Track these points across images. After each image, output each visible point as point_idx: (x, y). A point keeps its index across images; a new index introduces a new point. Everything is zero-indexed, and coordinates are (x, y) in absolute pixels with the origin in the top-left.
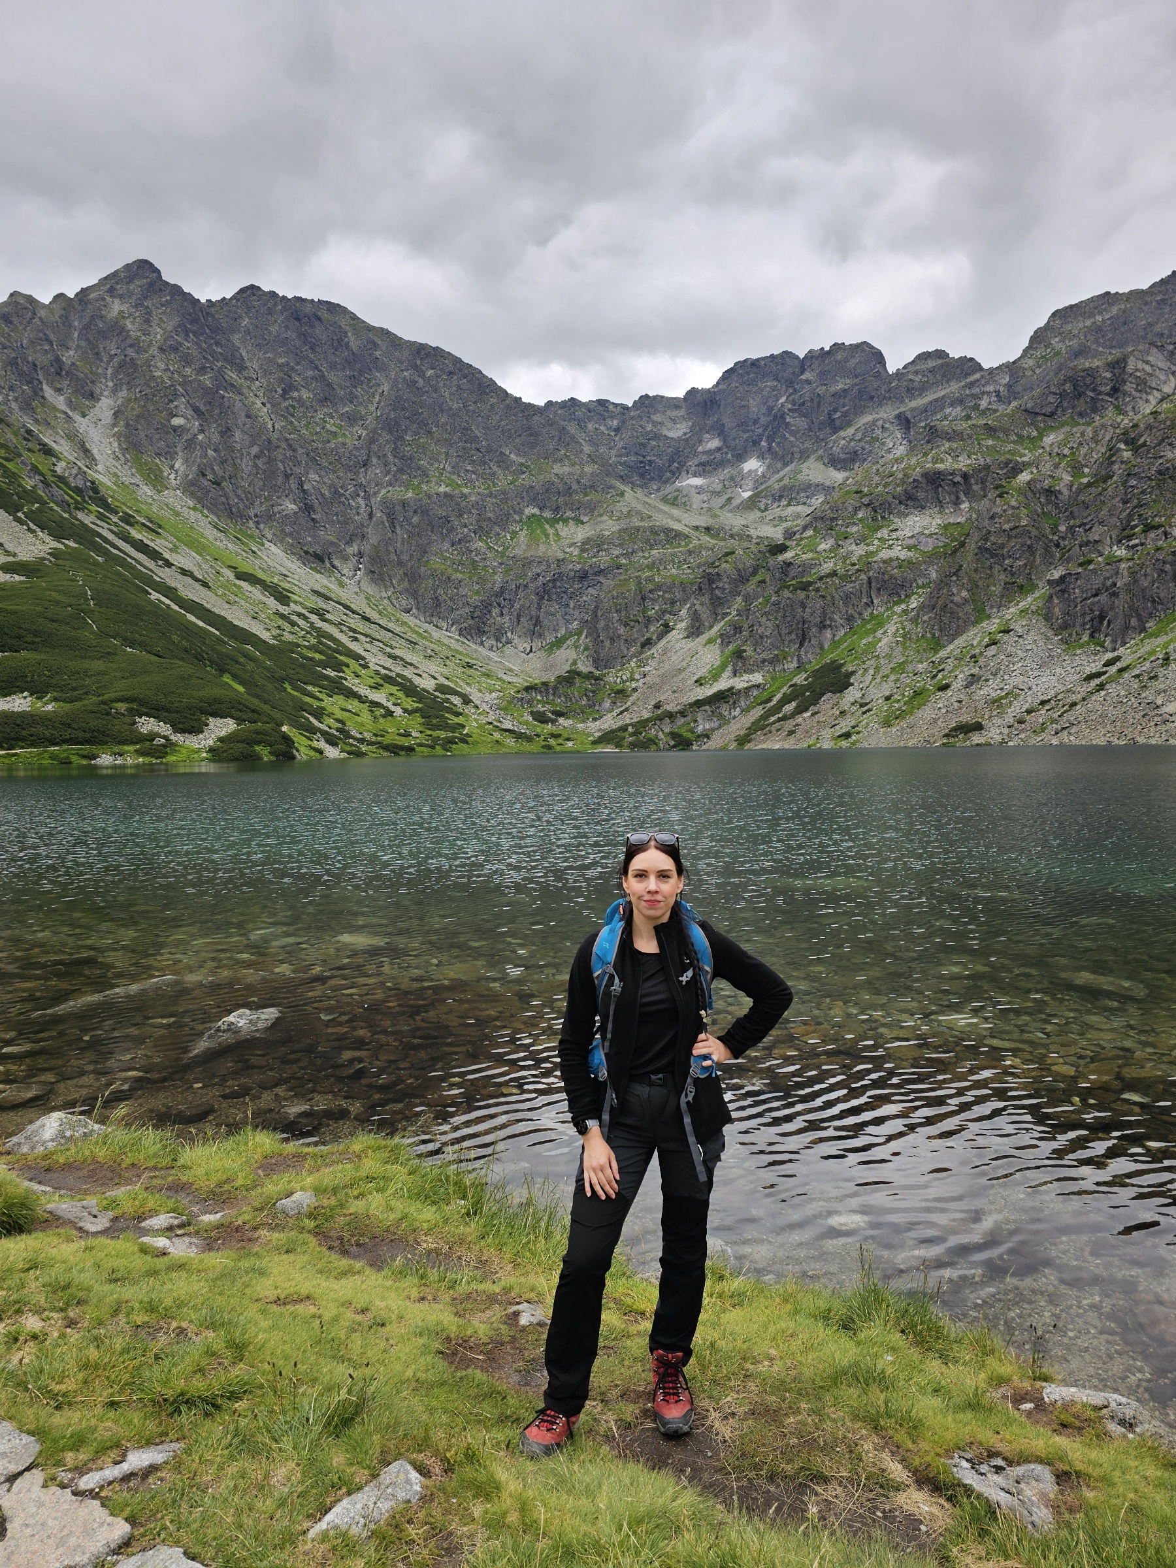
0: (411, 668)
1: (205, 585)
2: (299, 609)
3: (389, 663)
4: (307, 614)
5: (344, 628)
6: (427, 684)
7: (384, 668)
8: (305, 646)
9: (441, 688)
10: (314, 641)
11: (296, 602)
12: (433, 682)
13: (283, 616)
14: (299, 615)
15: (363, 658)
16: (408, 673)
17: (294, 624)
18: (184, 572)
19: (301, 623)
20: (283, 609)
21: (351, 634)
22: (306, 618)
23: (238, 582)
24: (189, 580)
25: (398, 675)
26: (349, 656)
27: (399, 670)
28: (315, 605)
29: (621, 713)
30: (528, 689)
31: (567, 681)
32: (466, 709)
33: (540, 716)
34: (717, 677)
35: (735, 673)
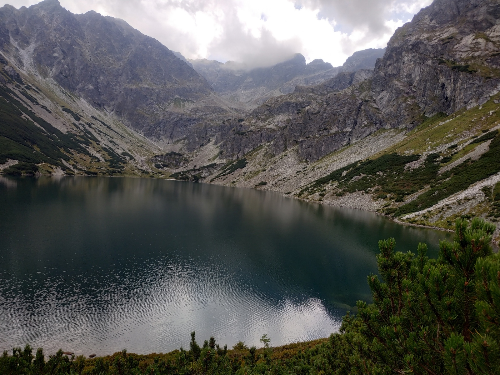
0: (116, 146)
1: (50, 112)
2: (82, 123)
3: (108, 144)
4: (85, 125)
5: (97, 130)
6: (120, 152)
7: (106, 145)
8: (79, 136)
9: (125, 154)
10: (83, 134)
11: (82, 120)
12: (123, 151)
13: (75, 125)
14: (81, 125)
15: (99, 141)
16: (113, 148)
17: (78, 128)
18: (43, 107)
19: (81, 128)
20: (76, 123)
21: (99, 133)
22: (83, 125)
23: (63, 112)
24: (44, 110)
25: (110, 148)
26: (93, 140)
27: (111, 146)
28: (89, 122)
29: (185, 167)
30: (156, 156)
31: (170, 155)
32: (130, 161)
33: (158, 166)
34: (214, 159)
35: (219, 159)
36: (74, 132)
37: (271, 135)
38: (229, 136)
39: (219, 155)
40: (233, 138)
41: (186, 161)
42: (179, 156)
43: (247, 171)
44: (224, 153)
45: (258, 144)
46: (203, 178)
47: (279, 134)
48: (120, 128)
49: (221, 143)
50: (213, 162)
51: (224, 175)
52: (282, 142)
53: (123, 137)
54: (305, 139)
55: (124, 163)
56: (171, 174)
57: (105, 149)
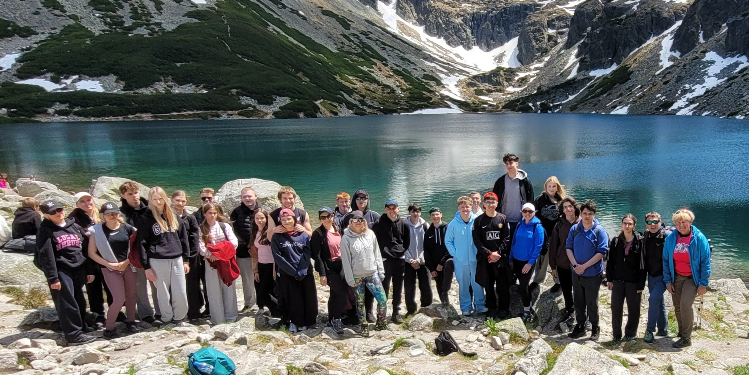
0: (412, 66)
2: (355, 32)
4: (359, 35)
5: (378, 42)
6: (417, 74)
7: (397, 66)
8: (355, 54)
10: (360, 51)
12: (423, 73)
13: (345, 36)
14: (354, 35)
16: (409, 69)
18: (293, 11)
19: (355, 40)
20: (346, 32)
24: (295, 16)
25: (404, 69)
26: (377, 58)
28: (365, 29)
29: (522, 91)
30: (475, 77)
31: (496, 73)
32: (438, 88)
33: (479, 92)
34: (570, 73)
35: (579, 70)
36: (346, 48)
37: (670, 19)
38: (593, 29)
39: (578, 65)
40: (601, 31)
41: (523, 80)
42: (511, 72)
43: (633, 86)
44: (588, 59)
45: (647, 38)
46: (557, 107)
47: (684, 15)
48: (410, 35)
49: (578, 44)
50: (569, 77)
51: (593, 97)
52: (694, 29)
53: (418, 50)
54: (739, 18)
55: (430, 92)
56: (503, 104)
57: (397, 73)
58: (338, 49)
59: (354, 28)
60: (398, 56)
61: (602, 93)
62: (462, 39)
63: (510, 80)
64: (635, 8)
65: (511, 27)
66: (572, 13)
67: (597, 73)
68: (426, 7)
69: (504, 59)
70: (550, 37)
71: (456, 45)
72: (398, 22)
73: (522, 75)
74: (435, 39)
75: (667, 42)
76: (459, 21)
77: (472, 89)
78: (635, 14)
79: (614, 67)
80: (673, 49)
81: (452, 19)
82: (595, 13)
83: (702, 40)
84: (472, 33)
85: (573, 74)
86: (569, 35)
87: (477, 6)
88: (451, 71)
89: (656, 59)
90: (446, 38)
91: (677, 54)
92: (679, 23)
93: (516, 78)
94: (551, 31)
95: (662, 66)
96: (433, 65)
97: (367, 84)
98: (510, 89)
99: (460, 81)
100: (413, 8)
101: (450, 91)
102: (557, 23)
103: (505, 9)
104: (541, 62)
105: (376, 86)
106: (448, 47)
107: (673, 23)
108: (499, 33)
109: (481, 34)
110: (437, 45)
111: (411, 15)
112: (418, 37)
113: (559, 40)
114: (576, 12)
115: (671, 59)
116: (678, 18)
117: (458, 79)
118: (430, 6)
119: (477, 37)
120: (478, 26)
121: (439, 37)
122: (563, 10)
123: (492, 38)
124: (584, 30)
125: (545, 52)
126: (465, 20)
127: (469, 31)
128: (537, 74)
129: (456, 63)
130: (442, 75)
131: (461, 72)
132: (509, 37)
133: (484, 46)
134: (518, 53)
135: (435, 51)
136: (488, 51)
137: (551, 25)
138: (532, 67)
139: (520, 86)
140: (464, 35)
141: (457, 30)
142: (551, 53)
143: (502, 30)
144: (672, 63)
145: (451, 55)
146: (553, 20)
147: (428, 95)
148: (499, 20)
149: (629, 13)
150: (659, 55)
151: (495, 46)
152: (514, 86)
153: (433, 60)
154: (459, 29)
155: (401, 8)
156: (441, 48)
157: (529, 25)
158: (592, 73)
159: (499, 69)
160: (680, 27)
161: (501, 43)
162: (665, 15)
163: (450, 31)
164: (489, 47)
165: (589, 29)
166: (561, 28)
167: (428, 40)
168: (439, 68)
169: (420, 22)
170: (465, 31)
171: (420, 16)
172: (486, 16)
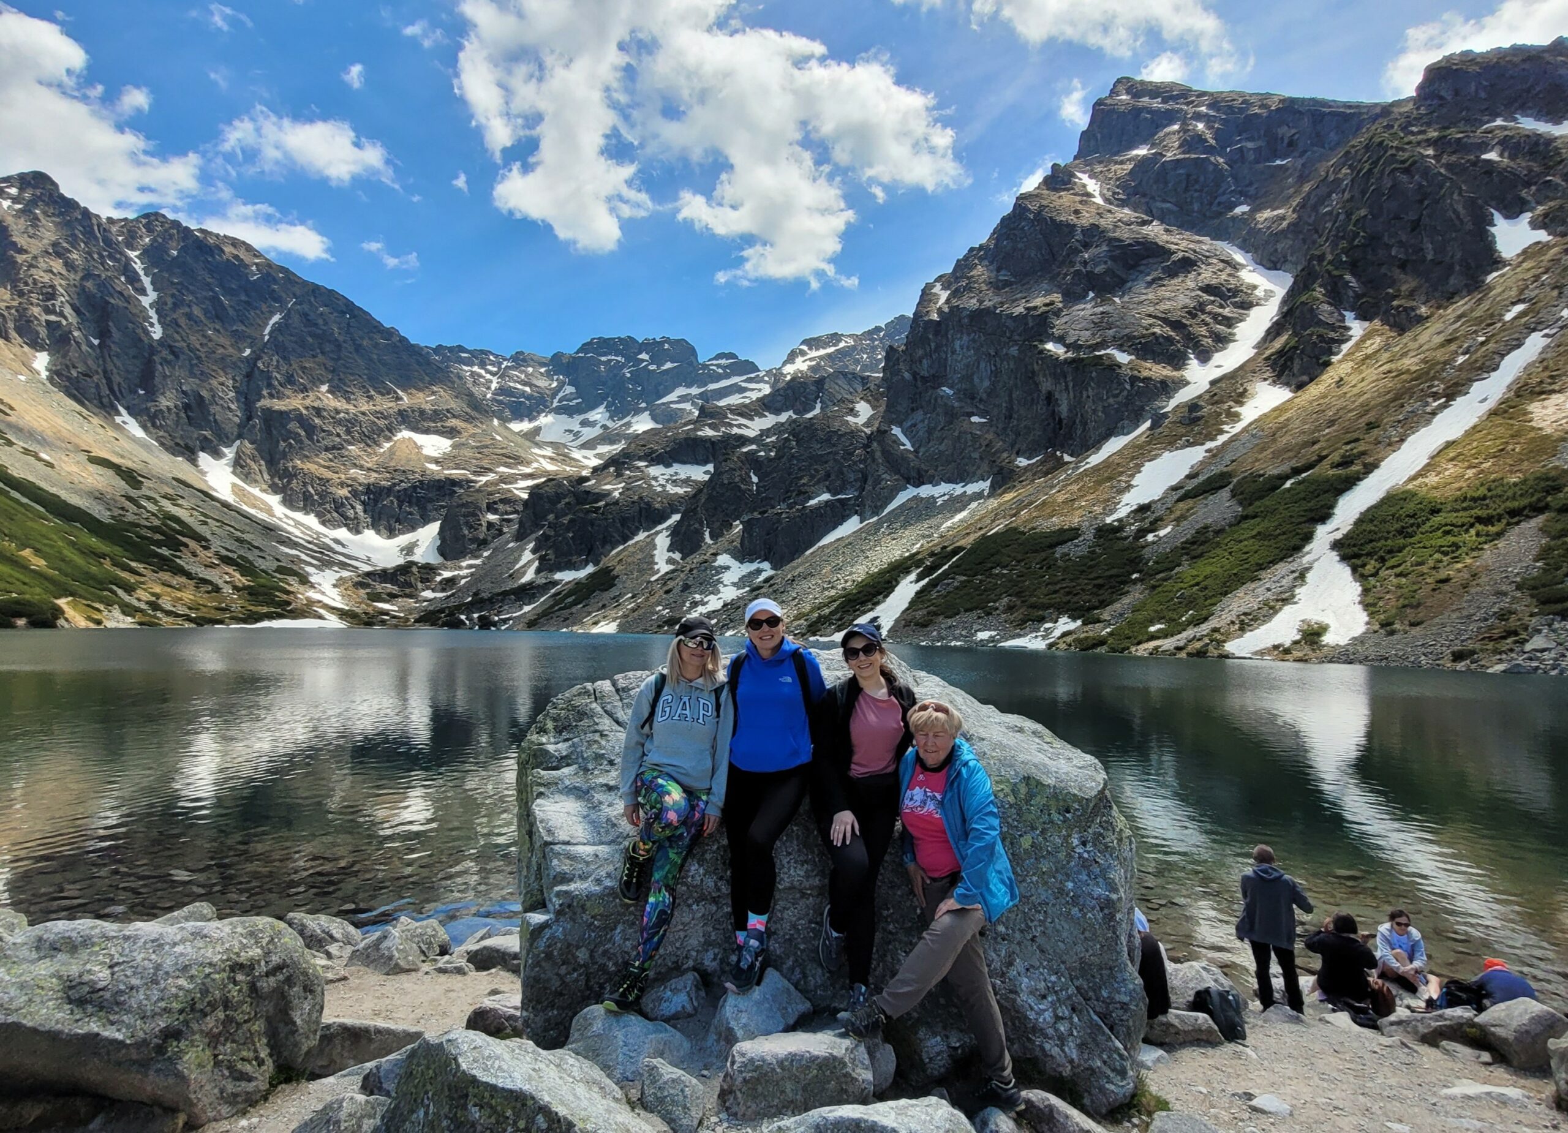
1: (50, 465)
2: (151, 493)
4: (157, 498)
5: (194, 512)
6: (268, 565)
7: (228, 550)
8: (147, 527)
9: (281, 570)
11: (148, 487)
12: (276, 564)
13: (130, 499)
14: (148, 498)
16: (250, 556)
18: (26, 452)
19: (149, 506)
20: (133, 493)
21: (203, 519)
22: (156, 502)
23: (90, 465)
24: (30, 459)
26: (190, 537)
28: (170, 491)
29: (448, 597)
30: (368, 574)
31: (405, 569)
32: (301, 588)
33: (375, 597)
34: (524, 573)
35: (538, 571)
36: (130, 517)
37: (664, 511)
38: (557, 518)
39: (536, 564)
40: (571, 521)
41: (450, 582)
42: (429, 570)
43: (621, 595)
44: (552, 557)
45: (634, 533)
46: (505, 621)
47: (682, 509)
48: (254, 506)
49: (534, 536)
50: (523, 580)
51: (561, 609)
52: (697, 526)
53: (269, 530)
54: (756, 515)
55: (288, 593)
56: (417, 616)
57: (226, 560)
58: (113, 517)
59: (150, 489)
60: (231, 535)
61: (575, 603)
62: (347, 518)
63: (428, 580)
64: (616, 494)
65: (430, 506)
66: (525, 496)
67: (566, 576)
68: (286, 469)
69: (416, 550)
70: (490, 525)
71: (335, 527)
72: (234, 485)
73: (447, 574)
74: (299, 516)
75: (662, 541)
76: (344, 492)
77: (362, 592)
78: (616, 503)
79: (590, 569)
80: (671, 549)
81: (332, 489)
82: (559, 497)
83: (708, 540)
84: (365, 511)
85: (529, 576)
86: (521, 523)
87: (375, 475)
88: (326, 563)
89: (650, 561)
90: (319, 515)
91: (677, 556)
92: (676, 517)
93: (438, 579)
94: (491, 517)
95: (658, 571)
96: (294, 552)
97: (166, 576)
98: (428, 594)
99: (341, 578)
100: (264, 468)
101: (323, 593)
102: (501, 507)
103: (421, 482)
104: (477, 557)
105: (183, 580)
106: (322, 529)
107: (669, 517)
108: (411, 513)
109: (380, 513)
110: (302, 525)
111: (259, 478)
112: (270, 511)
113: (505, 530)
114: (530, 494)
115: (670, 561)
116: (675, 511)
117: (338, 576)
118: (294, 467)
119: (372, 517)
120: (376, 501)
121: (307, 513)
122: (509, 491)
123: (398, 521)
124: (544, 518)
125: (483, 543)
126: (355, 493)
127: (359, 508)
128: (472, 574)
129: (336, 552)
130: (309, 569)
131: (343, 566)
132: (426, 520)
133: (383, 531)
134: (438, 543)
135: (298, 533)
136: (389, 538)
137: (491, 508)
138: (464, 564)
139: (443, 590)
140: (351, 513)
141: (339, 506)
142: (492, 545)
143: (414, 510)
144: (672, 567)
145: (327, 540)
146: (495, 503)
147: (285, 597)
148: (411, 496)
149: (608, 499)
150: (653, 556)
151: (402, 532)
152: (433, 590)
153: (295, 545)
154: (342, 504)
155: (242, 467)
156: (309, 528)
157: (458, 506)
158: (558, 576)
159: (412, 564)
160: (679, 523)
161: (413, 528)
162: (657, 506)
163: (327, 506)
164: (392, 533)
165: (551, 517)
166: (507, 513)
167: (287, 516)
168: (304, 557)
169: (274, 489)
170: (353, 507)
171: (276, 480)
172: (389, 490)
